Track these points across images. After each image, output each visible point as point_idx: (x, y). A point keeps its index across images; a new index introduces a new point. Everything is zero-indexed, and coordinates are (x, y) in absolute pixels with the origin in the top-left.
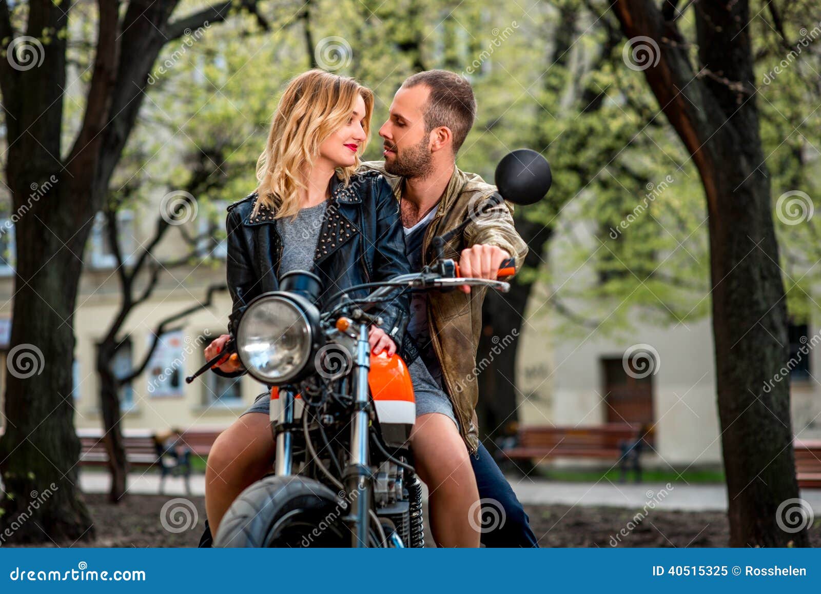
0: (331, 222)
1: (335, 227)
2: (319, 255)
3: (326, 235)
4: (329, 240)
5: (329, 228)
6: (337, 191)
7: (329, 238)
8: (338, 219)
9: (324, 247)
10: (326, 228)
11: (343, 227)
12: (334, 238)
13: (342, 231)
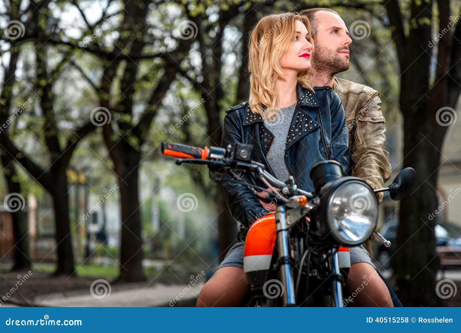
0: (298, 119)
1: (301, 122)
2: (290, 140)
3: (294, 127)
4: (297, 130)
5: (296, 123)
6: (302, 97)
7: (296, 129)
8: (303, 117)
9: (293, 135)
10: (294, 123)
11: (307, 122)
12: (300, 129)
13: (306, 125)
